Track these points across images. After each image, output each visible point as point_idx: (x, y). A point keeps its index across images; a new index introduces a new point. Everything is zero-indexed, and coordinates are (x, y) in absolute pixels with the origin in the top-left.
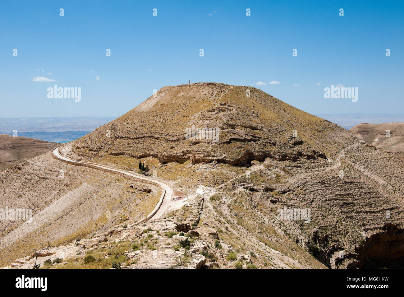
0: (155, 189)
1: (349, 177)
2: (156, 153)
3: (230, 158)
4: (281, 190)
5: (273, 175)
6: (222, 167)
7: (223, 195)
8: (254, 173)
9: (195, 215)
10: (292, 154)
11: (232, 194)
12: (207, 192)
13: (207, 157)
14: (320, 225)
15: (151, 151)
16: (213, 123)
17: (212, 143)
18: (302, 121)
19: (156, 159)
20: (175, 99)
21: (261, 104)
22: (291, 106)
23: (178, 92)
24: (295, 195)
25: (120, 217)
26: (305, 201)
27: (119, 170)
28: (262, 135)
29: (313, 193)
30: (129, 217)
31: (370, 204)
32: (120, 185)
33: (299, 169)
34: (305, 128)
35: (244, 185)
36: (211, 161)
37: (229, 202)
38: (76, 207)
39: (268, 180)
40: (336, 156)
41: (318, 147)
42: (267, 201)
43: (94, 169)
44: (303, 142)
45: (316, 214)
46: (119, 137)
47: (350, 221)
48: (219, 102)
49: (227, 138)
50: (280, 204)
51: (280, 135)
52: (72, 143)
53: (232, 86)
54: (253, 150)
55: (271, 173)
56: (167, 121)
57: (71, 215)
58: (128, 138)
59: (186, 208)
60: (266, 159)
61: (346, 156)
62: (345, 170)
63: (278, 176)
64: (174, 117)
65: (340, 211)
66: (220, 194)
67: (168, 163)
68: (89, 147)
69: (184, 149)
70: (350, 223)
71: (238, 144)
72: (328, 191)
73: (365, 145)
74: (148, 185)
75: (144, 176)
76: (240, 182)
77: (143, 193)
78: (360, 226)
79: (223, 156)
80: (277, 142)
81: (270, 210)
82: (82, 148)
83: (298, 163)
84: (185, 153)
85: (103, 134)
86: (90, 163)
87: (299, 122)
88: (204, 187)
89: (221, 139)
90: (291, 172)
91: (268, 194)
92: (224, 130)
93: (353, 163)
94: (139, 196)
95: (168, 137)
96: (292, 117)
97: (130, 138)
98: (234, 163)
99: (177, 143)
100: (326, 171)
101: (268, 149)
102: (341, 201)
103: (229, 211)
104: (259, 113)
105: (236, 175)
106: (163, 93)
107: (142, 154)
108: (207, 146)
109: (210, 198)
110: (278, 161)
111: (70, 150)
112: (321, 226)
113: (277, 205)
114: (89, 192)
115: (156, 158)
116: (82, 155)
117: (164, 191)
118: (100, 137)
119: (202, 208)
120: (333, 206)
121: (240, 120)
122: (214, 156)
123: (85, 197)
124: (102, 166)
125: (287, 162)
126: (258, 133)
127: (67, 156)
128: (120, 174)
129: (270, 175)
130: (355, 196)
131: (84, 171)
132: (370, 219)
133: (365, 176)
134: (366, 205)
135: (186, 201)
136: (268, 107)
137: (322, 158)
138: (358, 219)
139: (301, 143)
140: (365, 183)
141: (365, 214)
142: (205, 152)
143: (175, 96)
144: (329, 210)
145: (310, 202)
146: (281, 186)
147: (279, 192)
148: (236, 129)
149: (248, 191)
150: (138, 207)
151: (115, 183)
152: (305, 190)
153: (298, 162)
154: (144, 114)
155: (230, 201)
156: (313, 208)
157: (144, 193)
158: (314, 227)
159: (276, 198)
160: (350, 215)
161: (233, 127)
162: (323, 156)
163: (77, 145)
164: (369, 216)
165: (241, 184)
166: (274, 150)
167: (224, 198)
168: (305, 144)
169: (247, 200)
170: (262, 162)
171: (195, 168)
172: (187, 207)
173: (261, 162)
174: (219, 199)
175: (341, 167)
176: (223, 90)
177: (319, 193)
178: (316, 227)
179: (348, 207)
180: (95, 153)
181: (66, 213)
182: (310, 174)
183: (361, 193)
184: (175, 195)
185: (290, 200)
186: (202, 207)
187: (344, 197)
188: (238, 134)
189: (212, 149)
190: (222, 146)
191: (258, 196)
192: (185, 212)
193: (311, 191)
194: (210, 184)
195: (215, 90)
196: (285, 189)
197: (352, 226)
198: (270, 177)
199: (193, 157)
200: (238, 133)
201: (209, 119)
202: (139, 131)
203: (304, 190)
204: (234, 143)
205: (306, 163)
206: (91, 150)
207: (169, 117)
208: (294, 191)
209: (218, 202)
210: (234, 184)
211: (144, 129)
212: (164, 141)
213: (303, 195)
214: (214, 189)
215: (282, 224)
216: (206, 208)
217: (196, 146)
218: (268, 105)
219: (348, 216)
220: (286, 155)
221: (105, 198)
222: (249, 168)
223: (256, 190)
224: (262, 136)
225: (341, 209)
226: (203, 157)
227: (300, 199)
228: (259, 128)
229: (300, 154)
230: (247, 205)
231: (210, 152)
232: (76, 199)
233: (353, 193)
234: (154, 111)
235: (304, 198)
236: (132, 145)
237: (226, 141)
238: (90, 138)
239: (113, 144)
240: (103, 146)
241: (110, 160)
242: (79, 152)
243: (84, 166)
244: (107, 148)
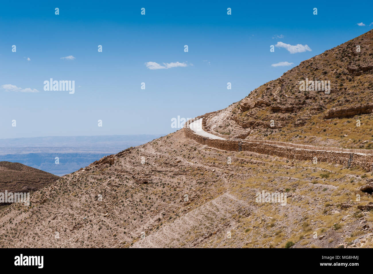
32: (325, 190)
43: (272, 154)
46: (361, 69)
68: (272, 102)
82: (255, 106)
85: (317, 69)
111: (228, 115)
114: (222, 214)
116: (251, 124)
131: (242, 162)
151: (312, 185)
180: (287, 115)
206: (275, 110)
239: (341, 89)
240: (311, 98)
241: (325, 131)
242: (246, 118)
243: (247, 150)
244: (322, 102)
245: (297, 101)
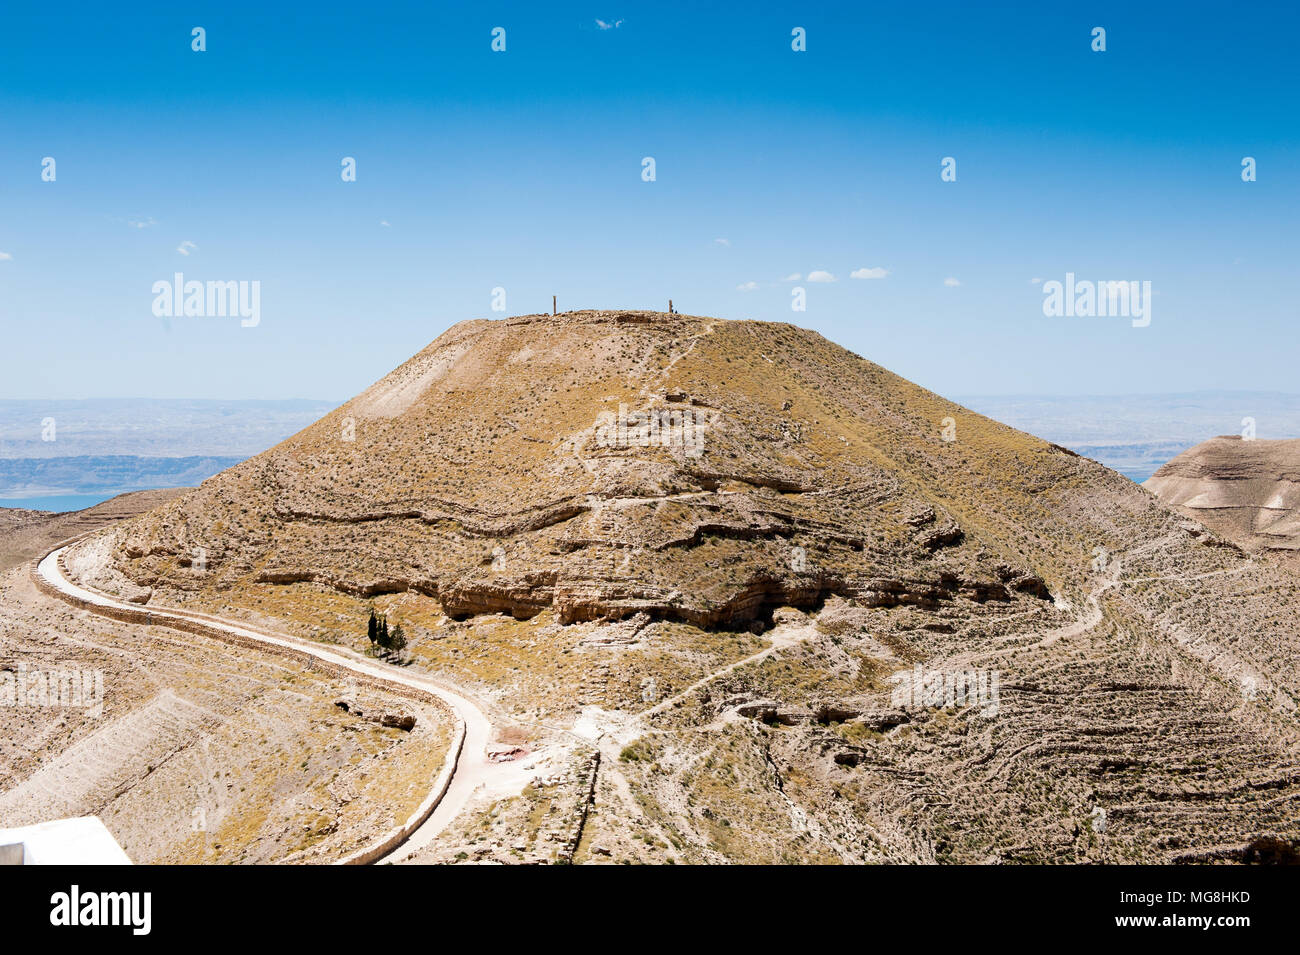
0: (429, 718)
1: (1126, 665)
2: (433, 578)
3: (696, 601)
4: (878, 717)
5: (851, 662)
6: (665, 637)
7: (665, 741)
8: (783, 656)
9: (568, 818)
10: (920, 582)
11: (699, 737)
12: (610, 729)
13: (613, 598)
14: (1011, 845)
15: (412, 570)
16: (639, 469)
17: (631, 547)
18: (969, 452)
19: (431, 601)
20: (499, 372)
21: (817, 391)
22: (929, 394)
23: (512, 347)
24: (927, 734)
25: (303, 819)
26: (960, 756)
27: (294, 641)
28: (813, 511)
29: (991, 727)
30: (339, 820)
31: (1200, 767)
32: (299, 700)
33: (947, 636)
34: (978, 480)
35: (743, 701)
36: (628, 614)
37: (687, 767)
38: (137, 781)
39: (829, 679)
40: (1087, 584)
41: (1021, 552)
42: (822, 759)
43: (199, 634)
44: (962, 536)
45: (1002, 804)
46: (292, 513)
47: (1124, 828)
48: (659, 387)
49: (685, 525)
50: (868, 769)
51: (882, 510)
52: (114, 536)
53: (709, 320)
54: (780, 571)
55: (843, 653)
56: (469, 457)
57: (117, 812)
58: (325, 517)
59: (537, 793)
60: (828, 601)
61: (1125, 585)
62: (1113, 642)
63: (869, 666)
64: (495, 440)
65: (1090, 792)
66: (655, 737)
67: (476, 618)
68: (177, 550)
69: (533, 566)
70: (1124, 837)
71: (728, 546)
72: (1047, 720)
73: (1202, 538)
74: (404, 699)
75: (388, 666)
76: (730, 689)
77: (383, 732)
78: (1162, 846)
79: (672, 596)
80: (869, 539)
81: (832, 792)
82: (151, 553)
83: (942, 616)
84: (535, 583)
85: (231, 503)
86: (182, 614)
87: (957, 456)
88: (602, 712)
89: (667, 529)
90: (918, 649)
91: (828, 734)
92: (675, 497)
93: (1150, 612)
94: (370, 742)
95: (473, 520)
96: (929, 438)
97: (334, 520)
98: (711, 621)
99: (505, 542)
100: (1042, 644)
101: (834, 565)
102: (1094, 757)
103: (684, 798)
104: (804, 429)
105: (717, 663)
106: (453, 348)
107: (377, 580)
108: (613, 560)
109: (620, 752)
110: (869, 607)
111: (107, 562)
112: (1015, 846)
113: (859, 772)
114: (183, 724)
115: (430, 596)
116: (152, 581)
117: (460, 725)
118: (219, 515)
119: (593, 792)
120: (1063, 773)
121: (734, 456)
122: (640, 596)
123: (170, 745)
124: (227, 624)
125: (903, 613)
126: (800, 506)
127: (96, 584)
128: (299, 656)
129: (837, 661)
130: (1144, 738)
131: (159, 643)
132: (1199, 823)
133: (1192, 661)
134: (1185, 772)
135: (536, 766)
136: (843, 401)
137: (1034, 593)
138: (1152, 823)
139: (956, 539)
140: (1184, 688)
141: (1181, 805)
142: (606, 579)
143: (500, 363)
144: (1050, 790)
145: (979, 758)
146: (876, 703)
147: (867, 725)
148: (719, 491)
149: (755, 723)
150: (368, 785)
151: (279, 691)
152: (963, 717)
153: (943, 611)
154: (386, 427)
155: (691, 761)
156: (991, 780)
157: (389, 729)
158: (987, 853)
159: (857, 749)
160: (1126, 806)
161: (709, 483)
162: (1038, 589)
163: (131, 544)
164: (1194, 812)
165: (734, 696)
166: (856, 567)
167: (669, 750)
168: (971, 544)
169: (752, 756)
170: (812, 614)
171: (569, 640)
172: (540, 786)
173: (808, 613)
174: (654, 758)
175: (1100, 629)
176: (677, 340)
177: (1016, 725)
178: (997, 850)
179: (1120, 777)
180: (202, 572)
181: (96, 804)
182: (986, 655)
183: (1168, 726)
184: (500, 741)
185: (909, 755)
186: (593, 786)
187: (1106, 739)
188: (728, 511)
189: (633, 570)
190: (668, 559)
191: (792, 742)
192: (532, 809)
193: (987, 721)
194: (621, 701)
195: (646, 342)
196: (890, 714)
197: (1132, 849)
198: (837, 667)
199: (562, 598)
200: (728, 507)
201: (622, 453)
202: (367, 491)
203: (959, 715)
204: (713, 543)
205: (972, 615)
206: (184, 564)
207: (479, 443)
208: (924, 721)
209: (647, 768)
210: (708, 699)
211: (387, 486)
212: (460, 533)
213: (956, 733)
214: (637, 718)
215: (871, 843)
216: (607, 790)
217: (576, 556)
218: (843, 392)
219: (1117, 811)
220: (900, 585)
221: (244, 747)
222: (765, 637)
223: (785, 720)
224: (816, 518)
225: (1094, 787)
226: (602, 599)
227: (945, 750)
228: (804, 486)
229: (950, 582)
230: (751, 776)
231: (624, 580)
232: (134, 751)
233: (1139, 726)
234: (422, 415)
235: (958, 745)
236: (341, 546)
237: (683, 537)
238: (183, 516)
239: (270, 541)
240: (231, 549)
241: (260, 602)
242: (140, 571)
243: (161, 624)
244: (248, 557)
245: (215, 554)
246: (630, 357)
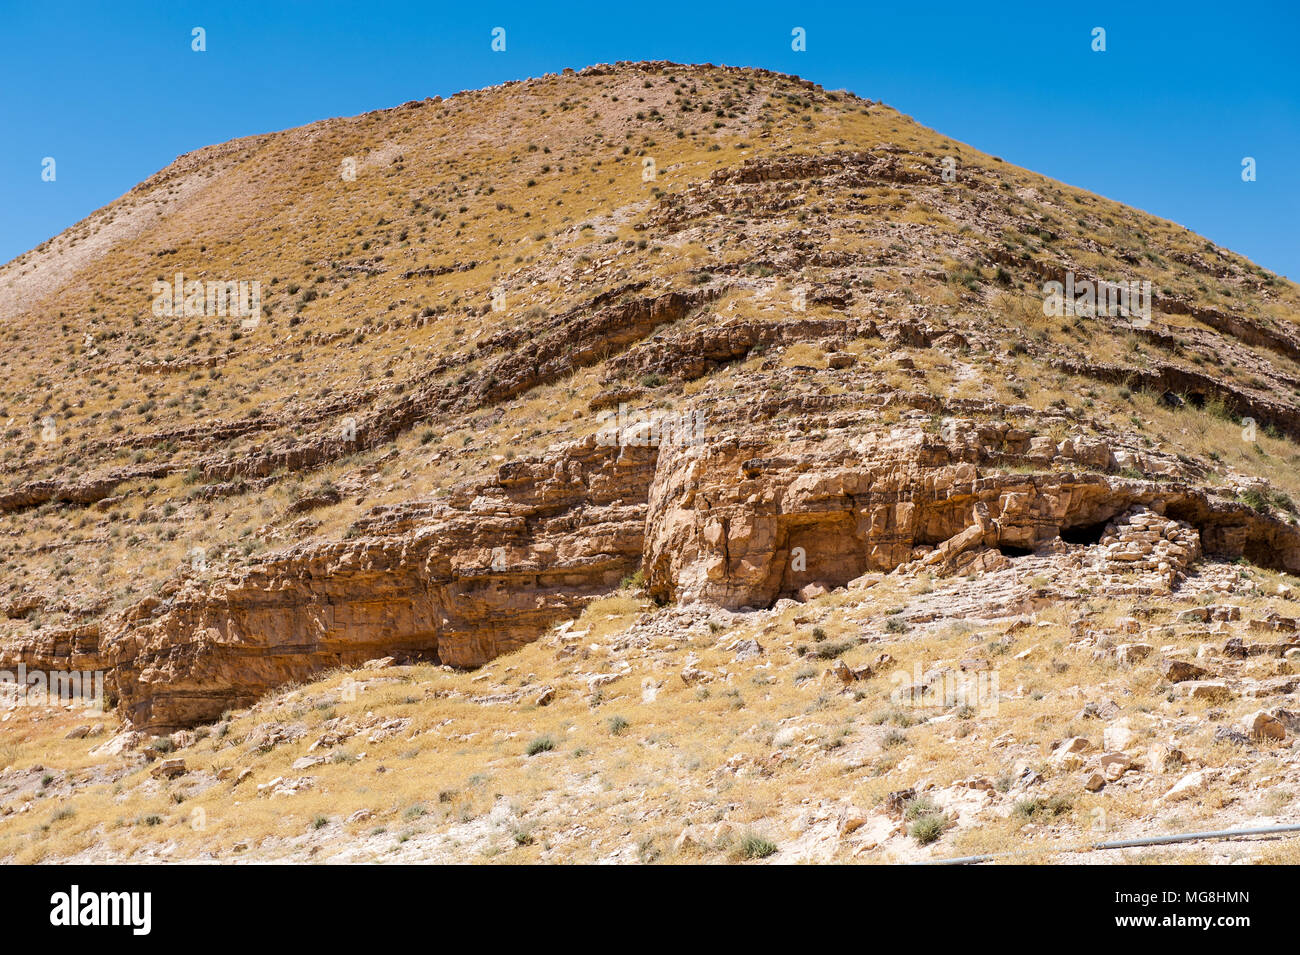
20: (309, 197)
56: (226, 348)
84: (550, 497)
95: (246, 447)
143: (312, 182)
226: (930, 462)
246: (705, 110)
